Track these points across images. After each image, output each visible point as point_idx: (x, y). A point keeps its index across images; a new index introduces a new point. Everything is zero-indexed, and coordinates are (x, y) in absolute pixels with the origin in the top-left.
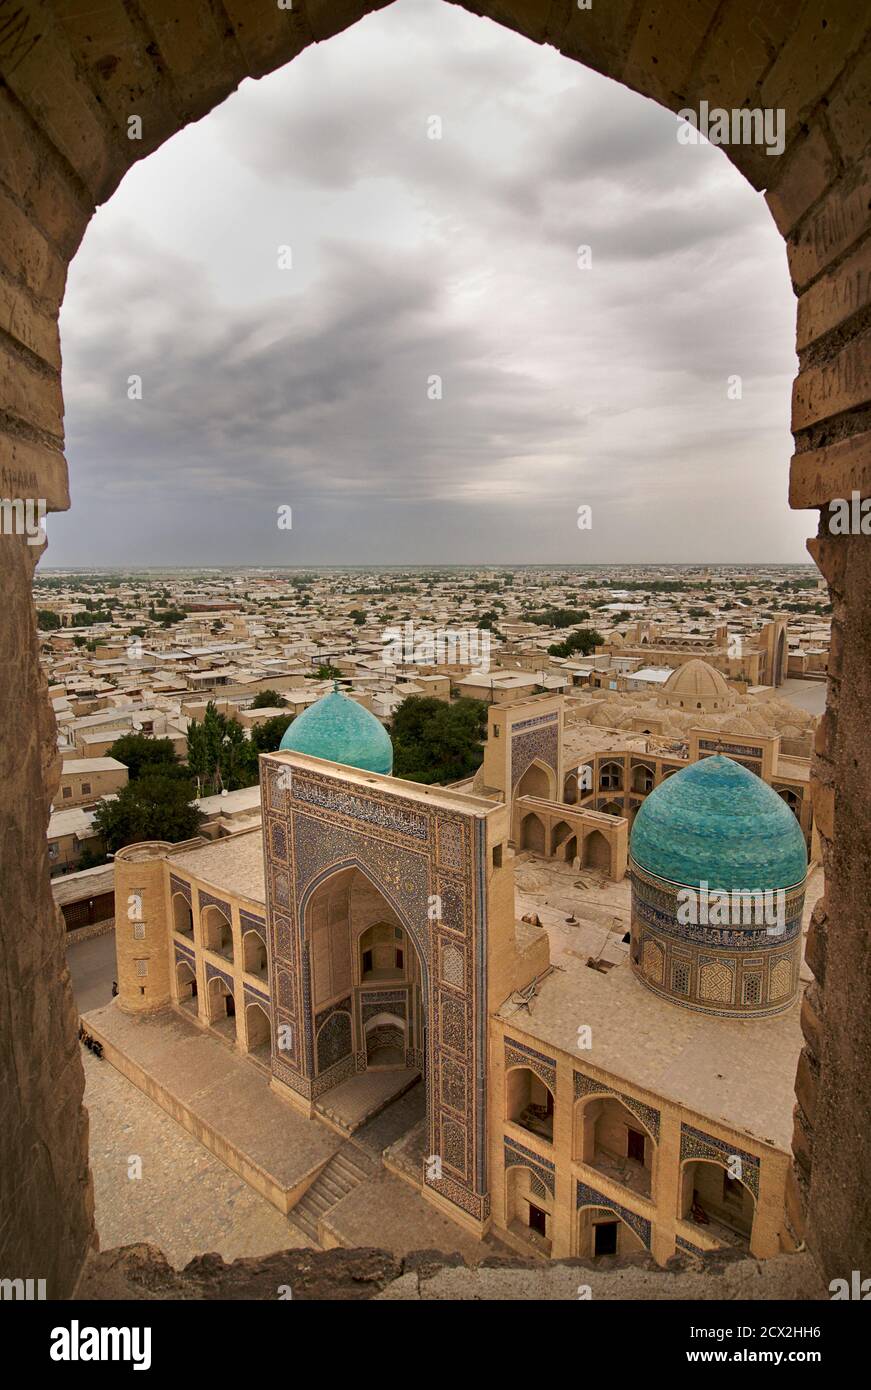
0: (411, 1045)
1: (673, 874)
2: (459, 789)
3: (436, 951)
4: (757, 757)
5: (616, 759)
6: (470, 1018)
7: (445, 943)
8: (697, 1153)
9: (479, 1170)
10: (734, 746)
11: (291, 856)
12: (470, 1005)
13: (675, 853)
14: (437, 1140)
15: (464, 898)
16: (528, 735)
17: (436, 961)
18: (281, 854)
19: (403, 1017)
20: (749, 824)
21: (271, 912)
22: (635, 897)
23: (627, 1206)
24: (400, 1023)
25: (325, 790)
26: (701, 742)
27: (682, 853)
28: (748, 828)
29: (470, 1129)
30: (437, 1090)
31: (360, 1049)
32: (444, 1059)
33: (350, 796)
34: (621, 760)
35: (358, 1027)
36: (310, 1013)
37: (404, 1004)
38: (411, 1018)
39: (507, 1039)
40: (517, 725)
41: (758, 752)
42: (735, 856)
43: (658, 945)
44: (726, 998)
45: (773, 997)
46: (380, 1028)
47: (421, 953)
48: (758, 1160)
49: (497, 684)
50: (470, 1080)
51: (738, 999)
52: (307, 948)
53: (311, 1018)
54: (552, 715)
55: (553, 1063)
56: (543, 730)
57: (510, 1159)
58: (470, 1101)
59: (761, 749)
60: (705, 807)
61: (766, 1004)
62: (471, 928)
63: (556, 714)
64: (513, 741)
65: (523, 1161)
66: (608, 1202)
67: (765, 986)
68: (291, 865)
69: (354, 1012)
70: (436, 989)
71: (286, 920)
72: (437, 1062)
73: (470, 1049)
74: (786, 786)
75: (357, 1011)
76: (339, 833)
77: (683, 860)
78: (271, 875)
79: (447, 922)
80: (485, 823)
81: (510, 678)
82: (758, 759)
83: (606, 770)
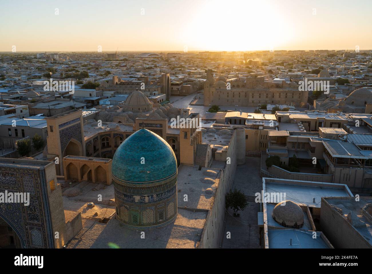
1: (128, 179)
2: (37, 157)
5: (106, 135)
7: (31, 228)
10: (152, 124)
13: (129, 170)
15: (38, 207)
16: (67, 129)
17: (28, 238)
20: (156, 154)
22: (115, 190)
26: (140, 124)
27: (132, 169)
28: (156, 156)
34: (109, 135)
40: (61, 125)
41: (161, 126)
42: (151, 167)
43: (126, 207)
44: (152, 221)
45: (169, 216)
47: (20, 236)
49: (51, 107)
51: (156, 221)
54: (77, 119)
56: (74, 126)
59: (162, 124)
60: (139, 150)
61: (167, 220)
62: (43, 219)
63: (79, 118)
64: (60, 132)
67: (166, 213)
74: (171, 137)
77: (133, 172)
79: (31, 219)
80: (44, 171)
81: (59, 104)
82: (161, 128)
83: (103, 140)
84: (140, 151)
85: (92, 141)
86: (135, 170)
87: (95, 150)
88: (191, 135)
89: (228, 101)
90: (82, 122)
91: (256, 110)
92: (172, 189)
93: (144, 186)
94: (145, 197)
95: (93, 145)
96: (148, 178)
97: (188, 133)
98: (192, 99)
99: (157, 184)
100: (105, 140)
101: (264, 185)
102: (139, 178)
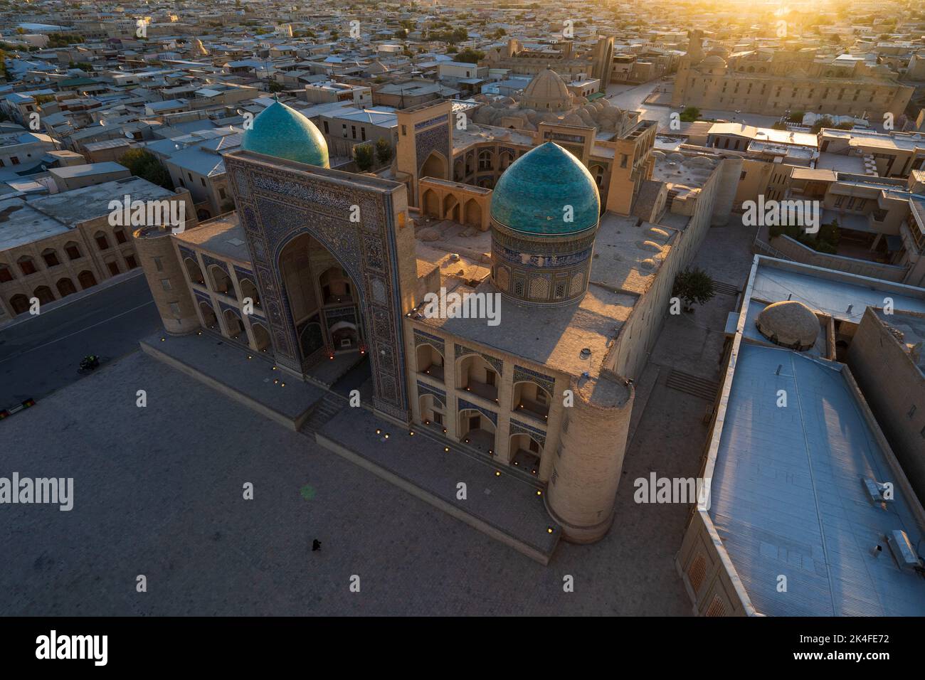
0: (361, 337)
1: (516, 225)
2: (381, 174)
3: (367, 282)
4: (581, 142)
5: (488, 148)
6: (392, 320)
7: (372, 278)
8: (522, 379)
9: (404, 398)
10: (566, 135)
11: (261, 228)
12: (391, 312)
13: (518, 211)
14: (379, 386)
15: (381, 249)
16: (427, 132)
17: (367, 289)
18: (255, 228)
19: (354, 322)
20: (566, 190)
21: (255, 266)
22: (493, 240)
23: (484, 408)
24: (353, 326)
25: (276, 180)
26: (546, 133)
27: (522, 211)
28: (565, 192)
29: (397, 379)
30: (376, 361)
31: (329, 343)
32: (378, 344)
33: (295, 183)
34: (493, 149)
35: (326, 331)
36: (293, 325)
37: (353, 315)
38: (359, 322)
39: (415, 330)
40: (419, 125)
41: (582, 140)
42: (555, 211)
43: (507, 269)
44: (545, 296)
45: (572, 294)
46: (340, 330)
47: (358, 285)
48: (554, 379)
49: (405, 93)
50: (395, 354)
51: (551, 296)
52: (284, 287)
53: (294, 328)
54: (444, 116)
55: (443, 341)
56: (438, 128)
57: (421, 391)
58: (396, 365)
59: (584, 137)
60: (538, 179)
61: (568, 298)
62: (388, 267)
63: (447, 115)
64: (416, 137)
65: (428, 392)
66: (475, 407)
67: (568, 288)
68: (262, 234)
69: (322, 322)
70: (369, 306)
71: (267, 271)
72: (374, 345)
73: (393, 337)
74: (597, 162)
75: (324, 322)
76: (292, 210)
77: (523, 215)
78: (250, 242)
79: (372, 265)
80: (391, 198)
81: (417, 88)
82: (582, 145)
83: (482, 156)
84: (540, 181)
85: (465, 157)
86: (527, 212)
87: (468, 172)
88: (635, 161)
89: (721, 101)
90: (451, 123)
91: (777, 123)
92: (585, 252)
93: (539, 240)
94: (538, 257)
95: (465, 163)
96: (547, 228)
97: (629, 157)
98: (649, 93)
99: (562, 240)
100: (486, 156)
101: (754, 268)
102: (531, 226)
